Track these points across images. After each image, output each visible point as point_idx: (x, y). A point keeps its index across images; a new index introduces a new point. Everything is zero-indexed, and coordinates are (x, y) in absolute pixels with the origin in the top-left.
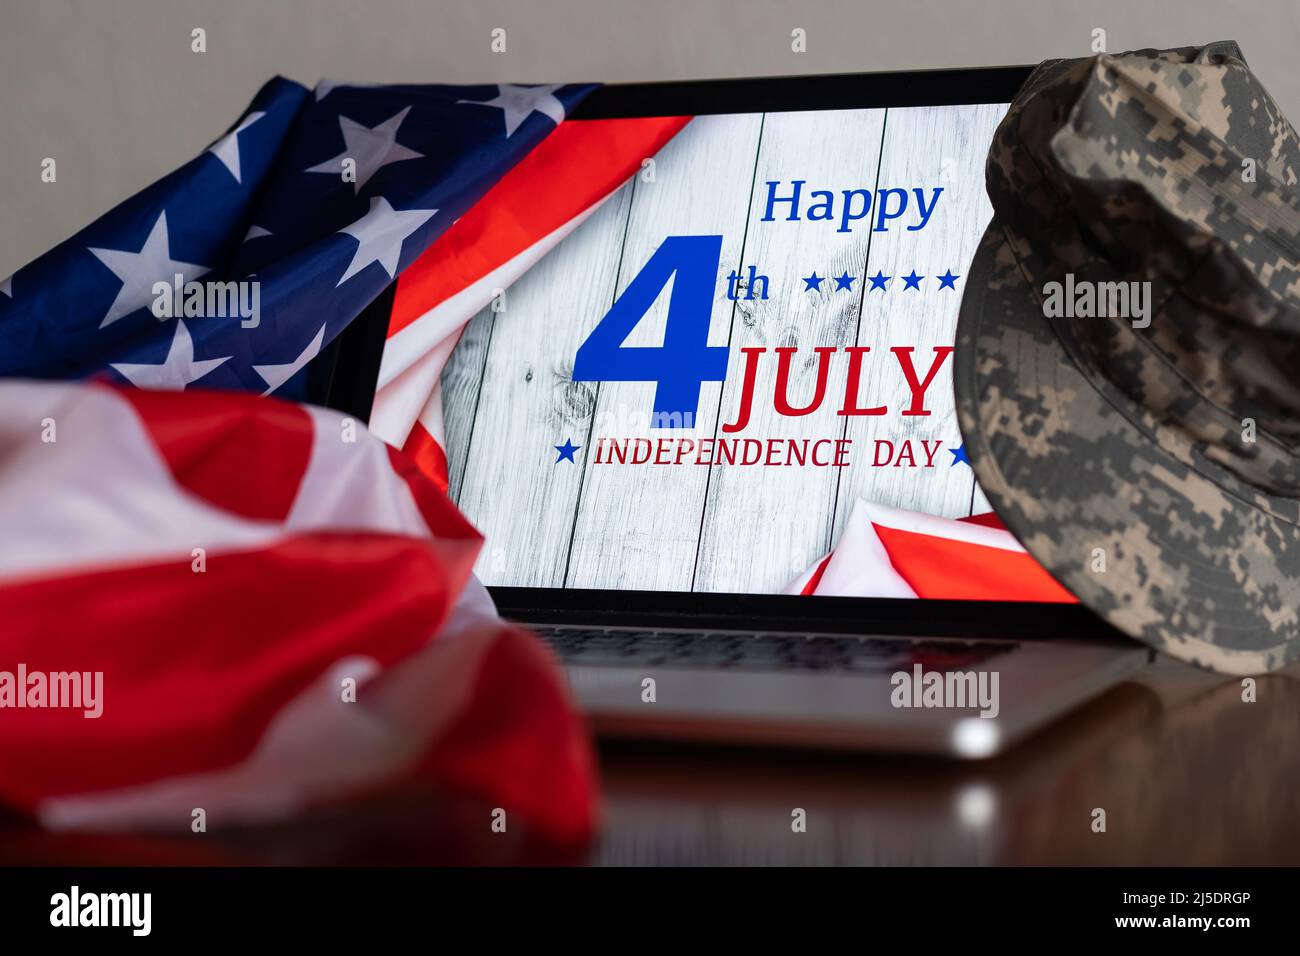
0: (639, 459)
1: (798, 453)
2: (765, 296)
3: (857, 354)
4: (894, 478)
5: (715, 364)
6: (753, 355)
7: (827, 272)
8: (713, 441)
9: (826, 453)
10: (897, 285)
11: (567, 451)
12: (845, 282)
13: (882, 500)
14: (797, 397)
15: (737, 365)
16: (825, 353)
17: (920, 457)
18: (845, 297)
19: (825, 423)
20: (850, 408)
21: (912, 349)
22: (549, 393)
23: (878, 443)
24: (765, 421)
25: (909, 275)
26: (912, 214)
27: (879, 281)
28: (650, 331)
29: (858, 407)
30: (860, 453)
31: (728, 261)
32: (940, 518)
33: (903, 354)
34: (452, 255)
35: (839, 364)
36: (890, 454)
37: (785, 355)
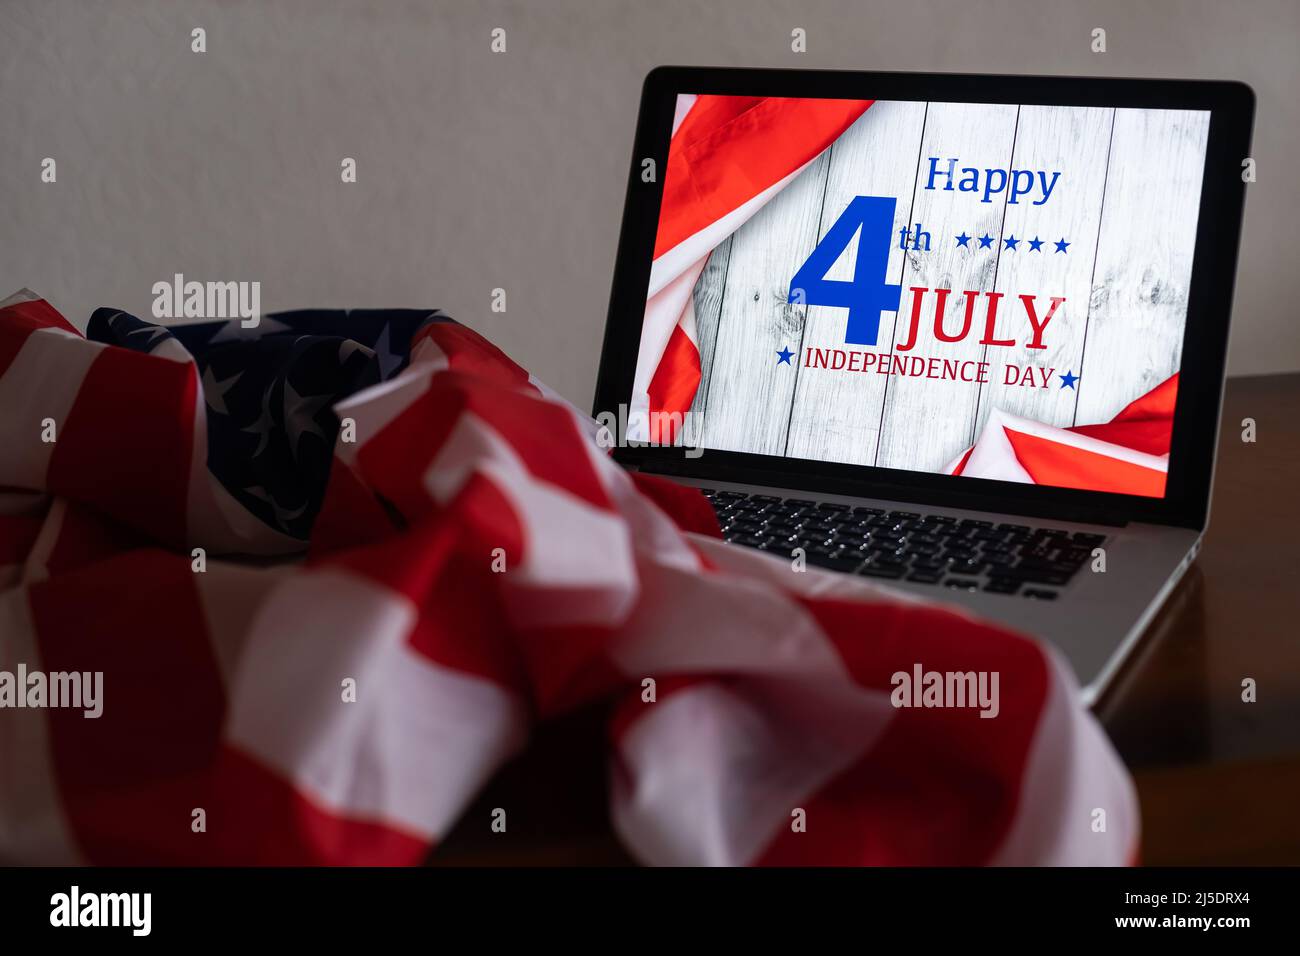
0: (837, 366)
1: (951, 370)
2: (927, 249)
3: (994, 298)
4: (1020, 394)
5: (892, 297)
6: (919, 293)
7: (974, 233)
8: (890, 356)
9: (971, 372)
10: (1024, 246)
11: (785, 356)
12: (986, 241)
13: (1010, 410)
14: (951, 327)
15: (907, 300)
16: (971, 296)
17: (1039, 380)
18: (986, 253)
19: (969, 349)
20: (988, 340)
21: (1034, 297)
22: (770, 310)
23: (1009, 367)
24: (927, 344)
25: (1033, 240)
26: (1037, 192)
27: (1012, 243)
28: (843, 269)
29: (994, 339)
30: (996, 374)
31: (900, 220)
32: (1051, 426)
33: (1028, 301)
34: (699, 199)
35: (981, 305)
36: (1018, 376)
37: (942, 294)
